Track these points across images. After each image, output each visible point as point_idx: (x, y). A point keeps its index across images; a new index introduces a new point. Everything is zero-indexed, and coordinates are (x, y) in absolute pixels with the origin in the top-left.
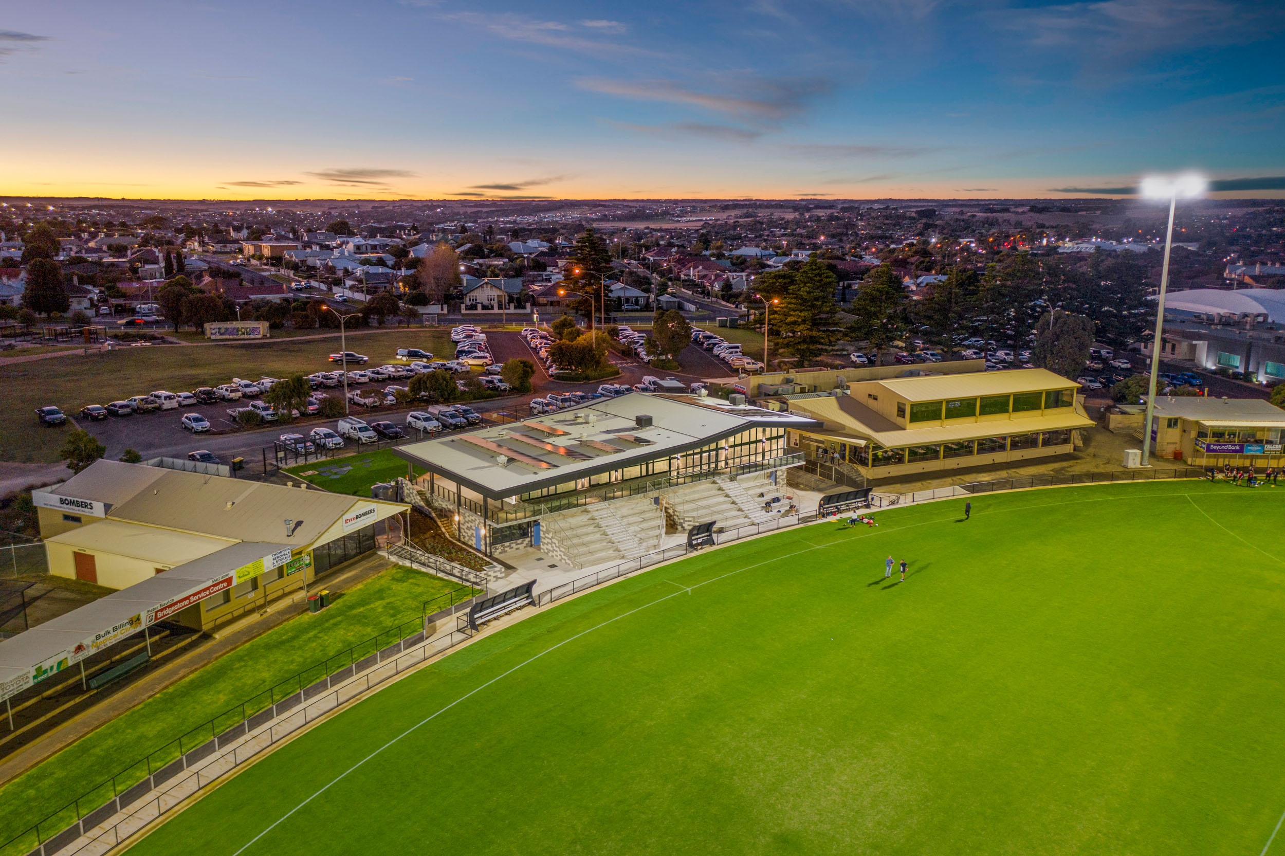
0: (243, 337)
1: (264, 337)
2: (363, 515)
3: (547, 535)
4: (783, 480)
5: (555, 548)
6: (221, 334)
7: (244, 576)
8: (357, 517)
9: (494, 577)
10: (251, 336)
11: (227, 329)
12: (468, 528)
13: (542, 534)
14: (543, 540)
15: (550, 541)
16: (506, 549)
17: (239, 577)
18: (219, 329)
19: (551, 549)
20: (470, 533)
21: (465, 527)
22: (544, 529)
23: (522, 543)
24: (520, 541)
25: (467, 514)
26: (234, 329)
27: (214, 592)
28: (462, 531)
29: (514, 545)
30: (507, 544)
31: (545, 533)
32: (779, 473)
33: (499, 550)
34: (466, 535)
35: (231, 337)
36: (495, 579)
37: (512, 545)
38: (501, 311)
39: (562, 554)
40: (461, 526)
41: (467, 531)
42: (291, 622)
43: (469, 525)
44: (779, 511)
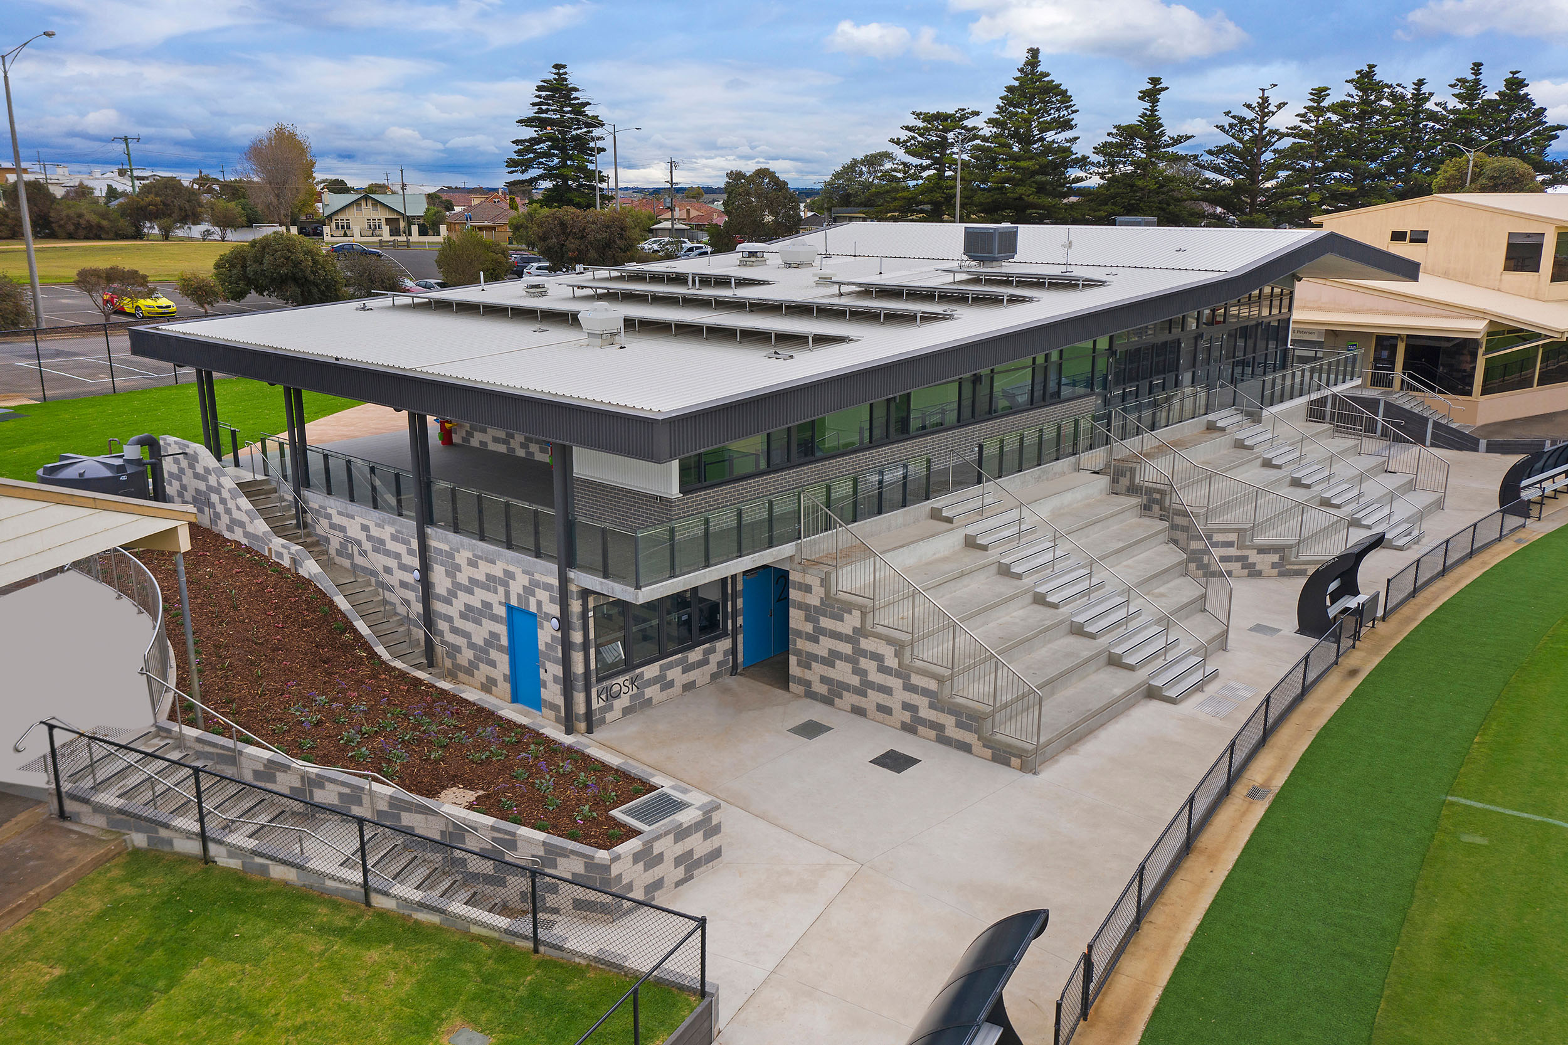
3: (826, 623)
5: (875, 676)
12: (468, 613)
13: (796, 620)
14: (801, 644)
15: (846, 648)
16: (649, 692)
19: (855, 681)
20: (479, 634)
21: (454, 610)
22: (814, 600)
23: (704, 662)
24: (695, 655)
25: (462, 558)
28: (443, 625)
29: (675, 674)
30: (651, 671)
31: (813, 615)
33: (623, 701)
34: (460, 641)
37: (671, 675)
39: (922, 702)
40: (439, 606)
41: (468, 626)
43: (476, 600)
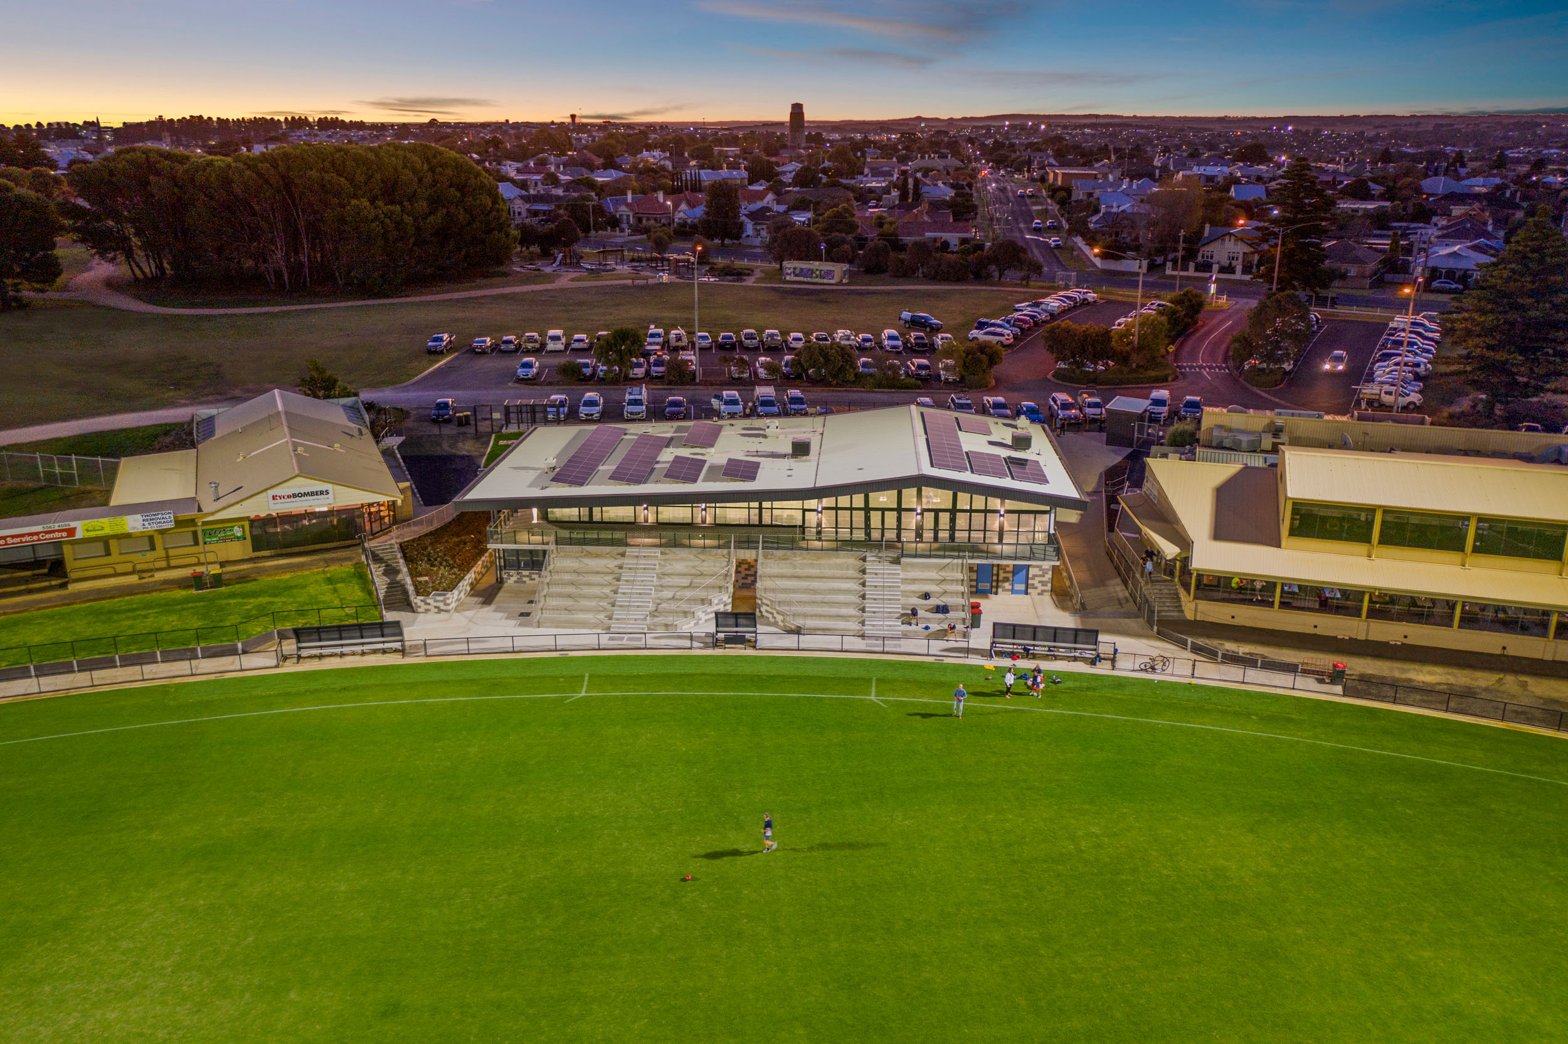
0: (816, 280)
1: (840, 283)
2: (305, 494)
4: (1043, 583)
6: (796, 275)
7: (94, 530)
8: (295, 496)
9: (436, 607)
10: (825, 281)
11: (802, 269)
17: (87, 530)
18: (795, 269)
26: (809, 270)
27: (46, 539)
32: (1032, 571)
33: (515, 579)
35: (805, 280)
36: (436, 610)
37: (533, 576)
38: (1175, 273)
42: (162, 594)
44: (927, 628)
